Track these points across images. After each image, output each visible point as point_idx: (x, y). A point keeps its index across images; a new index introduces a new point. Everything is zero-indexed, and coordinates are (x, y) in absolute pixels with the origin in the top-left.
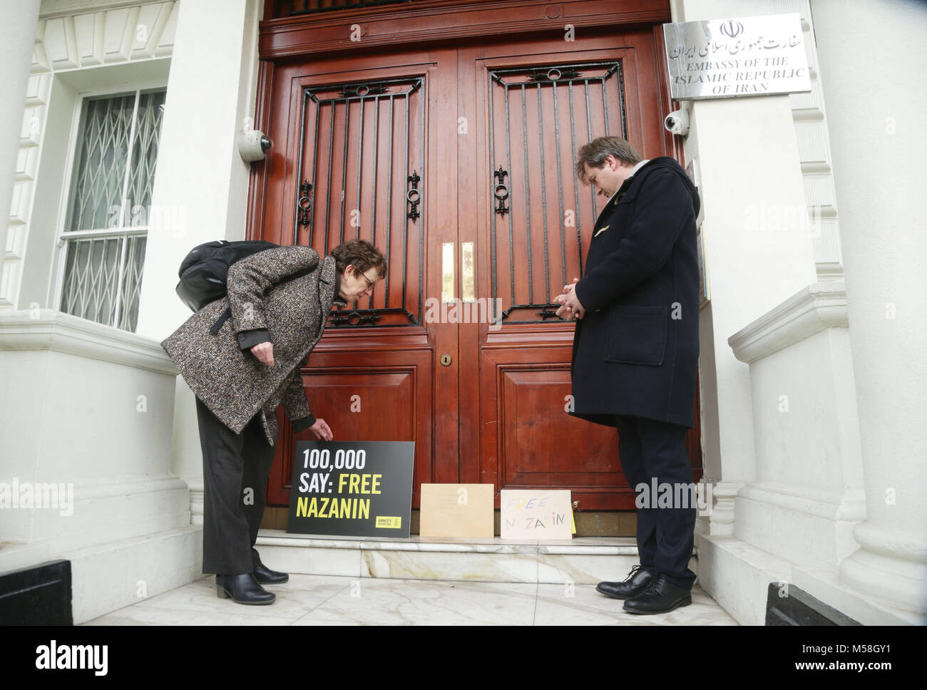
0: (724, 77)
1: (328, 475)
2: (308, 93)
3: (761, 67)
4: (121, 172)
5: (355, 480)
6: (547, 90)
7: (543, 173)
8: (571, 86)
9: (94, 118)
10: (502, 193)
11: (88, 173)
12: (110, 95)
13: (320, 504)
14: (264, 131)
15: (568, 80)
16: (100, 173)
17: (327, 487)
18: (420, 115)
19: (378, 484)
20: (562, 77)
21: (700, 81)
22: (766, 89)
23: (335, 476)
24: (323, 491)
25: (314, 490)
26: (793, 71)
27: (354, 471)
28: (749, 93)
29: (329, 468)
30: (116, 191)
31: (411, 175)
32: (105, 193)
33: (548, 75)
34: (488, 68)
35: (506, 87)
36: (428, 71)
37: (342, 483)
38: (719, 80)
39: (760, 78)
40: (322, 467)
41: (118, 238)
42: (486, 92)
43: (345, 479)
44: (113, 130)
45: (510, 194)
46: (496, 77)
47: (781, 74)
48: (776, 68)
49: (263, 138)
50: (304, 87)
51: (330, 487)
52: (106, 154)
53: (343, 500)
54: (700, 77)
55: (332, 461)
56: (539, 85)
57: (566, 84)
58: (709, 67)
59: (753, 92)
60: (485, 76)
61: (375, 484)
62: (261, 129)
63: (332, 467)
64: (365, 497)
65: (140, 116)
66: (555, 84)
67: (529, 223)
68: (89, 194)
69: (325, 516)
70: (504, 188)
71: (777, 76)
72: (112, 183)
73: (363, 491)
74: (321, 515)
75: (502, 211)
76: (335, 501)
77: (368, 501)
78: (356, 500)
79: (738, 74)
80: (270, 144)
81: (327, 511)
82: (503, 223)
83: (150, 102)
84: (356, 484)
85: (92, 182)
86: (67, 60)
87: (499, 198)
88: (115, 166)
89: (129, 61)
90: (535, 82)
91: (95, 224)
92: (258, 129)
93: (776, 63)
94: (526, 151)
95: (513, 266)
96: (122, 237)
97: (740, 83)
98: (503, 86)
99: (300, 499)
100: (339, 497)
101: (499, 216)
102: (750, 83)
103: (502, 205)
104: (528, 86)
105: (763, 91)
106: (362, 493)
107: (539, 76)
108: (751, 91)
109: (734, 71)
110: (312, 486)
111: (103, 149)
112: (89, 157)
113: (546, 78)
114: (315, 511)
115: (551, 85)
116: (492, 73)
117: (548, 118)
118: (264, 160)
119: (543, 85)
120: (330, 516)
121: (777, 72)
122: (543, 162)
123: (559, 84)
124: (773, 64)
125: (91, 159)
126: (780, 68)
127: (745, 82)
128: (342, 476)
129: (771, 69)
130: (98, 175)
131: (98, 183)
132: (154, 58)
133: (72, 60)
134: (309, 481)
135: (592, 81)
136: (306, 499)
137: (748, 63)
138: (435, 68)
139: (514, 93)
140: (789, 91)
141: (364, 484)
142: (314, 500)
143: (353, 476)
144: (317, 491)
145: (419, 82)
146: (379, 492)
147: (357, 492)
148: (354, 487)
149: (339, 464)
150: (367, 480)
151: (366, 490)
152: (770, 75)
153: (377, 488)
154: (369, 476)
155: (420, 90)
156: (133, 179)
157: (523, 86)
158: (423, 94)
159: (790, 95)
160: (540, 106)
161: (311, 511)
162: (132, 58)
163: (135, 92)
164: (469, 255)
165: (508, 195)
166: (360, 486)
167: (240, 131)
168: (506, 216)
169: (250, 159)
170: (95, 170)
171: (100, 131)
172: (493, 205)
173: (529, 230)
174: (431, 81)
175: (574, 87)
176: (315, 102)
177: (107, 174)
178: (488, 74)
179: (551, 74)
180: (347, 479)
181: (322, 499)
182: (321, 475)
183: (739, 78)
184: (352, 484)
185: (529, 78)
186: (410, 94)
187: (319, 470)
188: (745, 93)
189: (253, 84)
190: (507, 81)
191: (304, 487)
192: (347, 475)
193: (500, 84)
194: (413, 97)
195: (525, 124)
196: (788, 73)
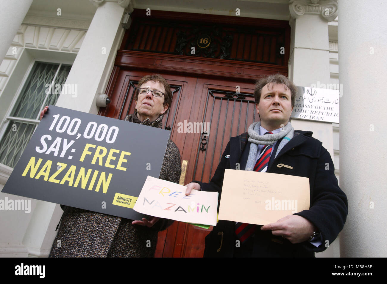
0: (305, 111)
1: (72, 142)
2: (132, 83)
3: (322, 110)
4: (44, 96)
5: (101, 152)
6: (231, 102)
7: (223, 137)
8: (241, 102)
9: (38, 70)
10: (204, 142)
11: (29, 93)
12: (48, 63)
13: (54, 169)
14: (109, 95)
15: (241, 99)
16: (34, 94)
17: (69, 152)
18: (176, 102)
19: (126, 161)
20: (238, 98)
21: (295, 111)
22: (322, 119)
23: (80, 144)
24: (62, 155)
25: (52, 152)
26: (335, 114)
27: (103, 143)
28: (315, 120)
29: (76, 135)
30: (39, 104)
31: (167, 127)
32: (34, 103)
33: (233, 96)
34: (208, 88)
35: (214, 98)
36: (183, 85)
37: (86, 152)
38: (303, 112)
39: (321, 114)
40: (69, 132)
41: (34, 124)
42: (206, 98)
43: (90, 149)
44: (45, 77)
45: (207, 143)
46: (211, 93)
47: (330, 114)
48: (328, 111)
49: (107, 98)
50: (130, 80)
51: (72, 154)
52: (39, 87)
53: (83, 170)
54: (295, 110)
55: (82, 130)
56: (228, 99)
57: (240, 101)
58: (299, 106)
59: (317, 120)
60: (206, 91)
61: (122, 160)
62: (108, 94)
63: (79, 135)
64: (108, 171)
65: (59, 74)
66: (235, 100)
67: (214, 157)
68: (26, 102)
69: (57, 181)
70: (206, 140)
71: (328, 115)
72: (39, 100)
73: (107, 165)
74: (52, 180)
75: (203, 149)
76: (73, 168)
77: (110, 175)
78: (96, 172)
79: (311, 111)
80: (110, 101)
81: (60, 177)
82: (202, 155)
83: (65, 69)
84: (101, 157)
85: (29, 97)
86: (32, 44)
87: (203, 144)
88: (42, 93)
89: (60, 51)
90: (227, 98)
91: (25, 116)
92: (106, 94)
93: (328, 109)
94: (218, 126)
95: (203, 174)
96: (36, 124)
97: (312, 115)
98: (213, 97)
99: (33, 159)
100: (79, 166)
101: (201, 151)
102: (316, 115)
103: (203, 147)
104: (224, 99)
105: (321, 120)
106: (106, 166)
107: (229, 96)
108: (316, 119)
109: (310, 109)
110: (52, 149)
111: (38, 85)
112: (31, 86)
113: (232, 97)
114: (46, 175)
115: (233, 100)
116: (210, 91)
117: (230, 115)
118: (106, 107)
119: (230, 100)
120: (63, 182)
121: (328, 113)
122: (224, 132)
123: (237, 101)
124: (327, 110)
125: (32, 87)
126: (330, 112)
127: (314, 115)
128: (88, 146)
129: (326, 111)
130: (32, 95)
131: (32, 99)
132: (71, 52)
133: (35, 45)
134: (49, 143)
135: (251, 102)
136: (40, 160)
137: (317, 107)
138: (187, 84)
139: (217, 101)
140: (332, 122)
141: (110, 157)
142: (49, 163)
143: (99, 148)
144: (56, 154)
145: (178, 88)
146: (124, 169)
147: (101, 164)
148: (98, 158)
149: (88, 134)
150: (114, 154)
151: (110, 163)
152: (325, 114)
153: (123, 165)
154: (118, 151)
155: (178, 92)
156: (49, 100)
157: (222, 99)
158: (179, 93)
159: (333, 124)
160: (227, 108)
161: (41, 173)
162: (62, 50)
163: (59, 64)
164: (184, 166)
165: (206, 143)
166: (105, 159)
167: (98, 93)
168: (204, 152)
169: (100, 106)
170: (32, 92)
171: (39, 76)
172: (199, 147)
173: (213, 159)
174: (184, 89)
175: (243, 103)
176: (133, 87)
177: (37, 95)
178: (208, 91)
179: (234, 96)
180: (93, 150)
181: (59, 164)
182: (65, 141)
183: (312, 113)
184: (97, 155)
185: (225, 96)
186: (174, 93)
187: (64, 135)
188: (313, 119)
189: (109, 74)
190: (215, 95)
191: (42, 148)
192: (94, 146)
193: (212, 96)
194: (175, 94)
195: (220, 114)
196: (333, 114)
